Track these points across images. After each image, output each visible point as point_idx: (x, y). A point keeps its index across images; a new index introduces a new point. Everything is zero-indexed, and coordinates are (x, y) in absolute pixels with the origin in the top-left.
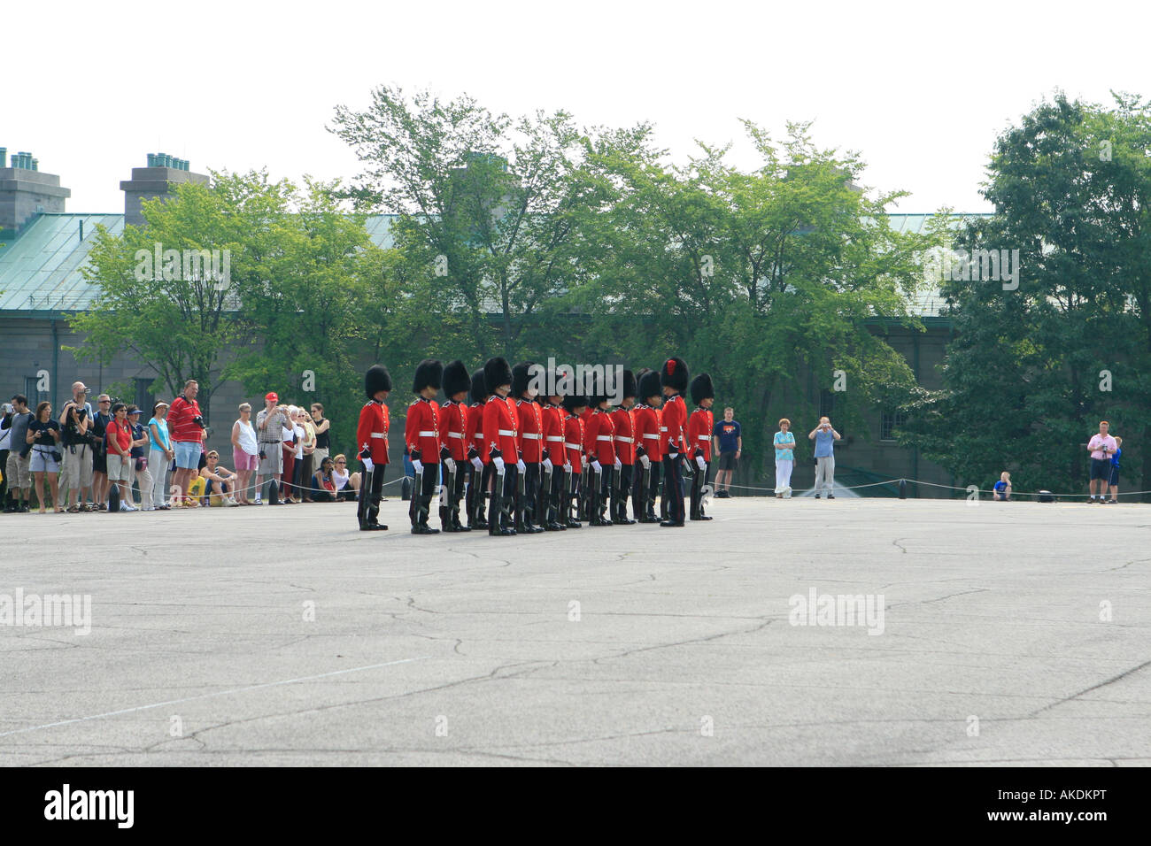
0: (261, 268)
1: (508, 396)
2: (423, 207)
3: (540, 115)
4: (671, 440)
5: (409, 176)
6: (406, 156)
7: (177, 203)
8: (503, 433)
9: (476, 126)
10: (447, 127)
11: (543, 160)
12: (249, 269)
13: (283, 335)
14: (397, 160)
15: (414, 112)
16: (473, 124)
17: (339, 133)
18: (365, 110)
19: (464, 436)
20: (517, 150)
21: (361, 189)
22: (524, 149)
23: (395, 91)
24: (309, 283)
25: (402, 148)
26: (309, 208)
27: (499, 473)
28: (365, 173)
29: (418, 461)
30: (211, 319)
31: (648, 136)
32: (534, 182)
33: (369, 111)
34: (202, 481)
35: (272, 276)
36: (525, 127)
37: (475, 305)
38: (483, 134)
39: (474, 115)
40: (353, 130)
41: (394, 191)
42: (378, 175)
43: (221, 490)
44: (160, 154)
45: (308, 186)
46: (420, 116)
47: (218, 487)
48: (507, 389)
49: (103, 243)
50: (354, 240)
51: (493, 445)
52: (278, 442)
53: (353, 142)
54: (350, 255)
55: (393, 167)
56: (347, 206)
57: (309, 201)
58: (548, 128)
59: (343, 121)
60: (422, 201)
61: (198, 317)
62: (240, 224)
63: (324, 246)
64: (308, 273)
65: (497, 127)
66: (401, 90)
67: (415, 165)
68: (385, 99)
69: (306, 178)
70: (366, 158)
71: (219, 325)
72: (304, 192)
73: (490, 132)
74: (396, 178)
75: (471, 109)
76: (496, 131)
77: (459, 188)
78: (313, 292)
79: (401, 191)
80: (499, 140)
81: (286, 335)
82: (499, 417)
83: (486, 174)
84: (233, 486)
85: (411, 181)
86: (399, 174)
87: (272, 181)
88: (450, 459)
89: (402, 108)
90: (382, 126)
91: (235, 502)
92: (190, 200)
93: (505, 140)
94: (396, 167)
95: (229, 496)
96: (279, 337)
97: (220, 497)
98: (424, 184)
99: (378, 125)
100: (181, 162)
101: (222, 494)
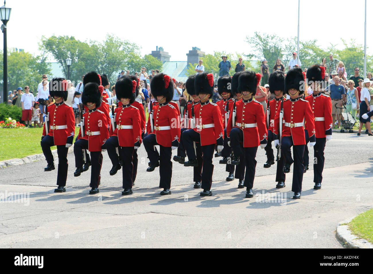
3: (291, 37)
10: (270, 40)
11: (292, 47)
16: (276, 39)
17: (247, 41)
18: (252, 36)
22: (287, 45)
28: (252, 51)
31: (317, 42)
36: (288, 40)
38: (278, 42)
42: (255, 51)
44: (195, 47)
45: (236, 54)
46: (264, 38)
53: (250, 43)
55: (259, 49)
65: (282, 40)
68: (256, 34)
70: (253, 47)
80: (282, 43)
89: (260, 36)
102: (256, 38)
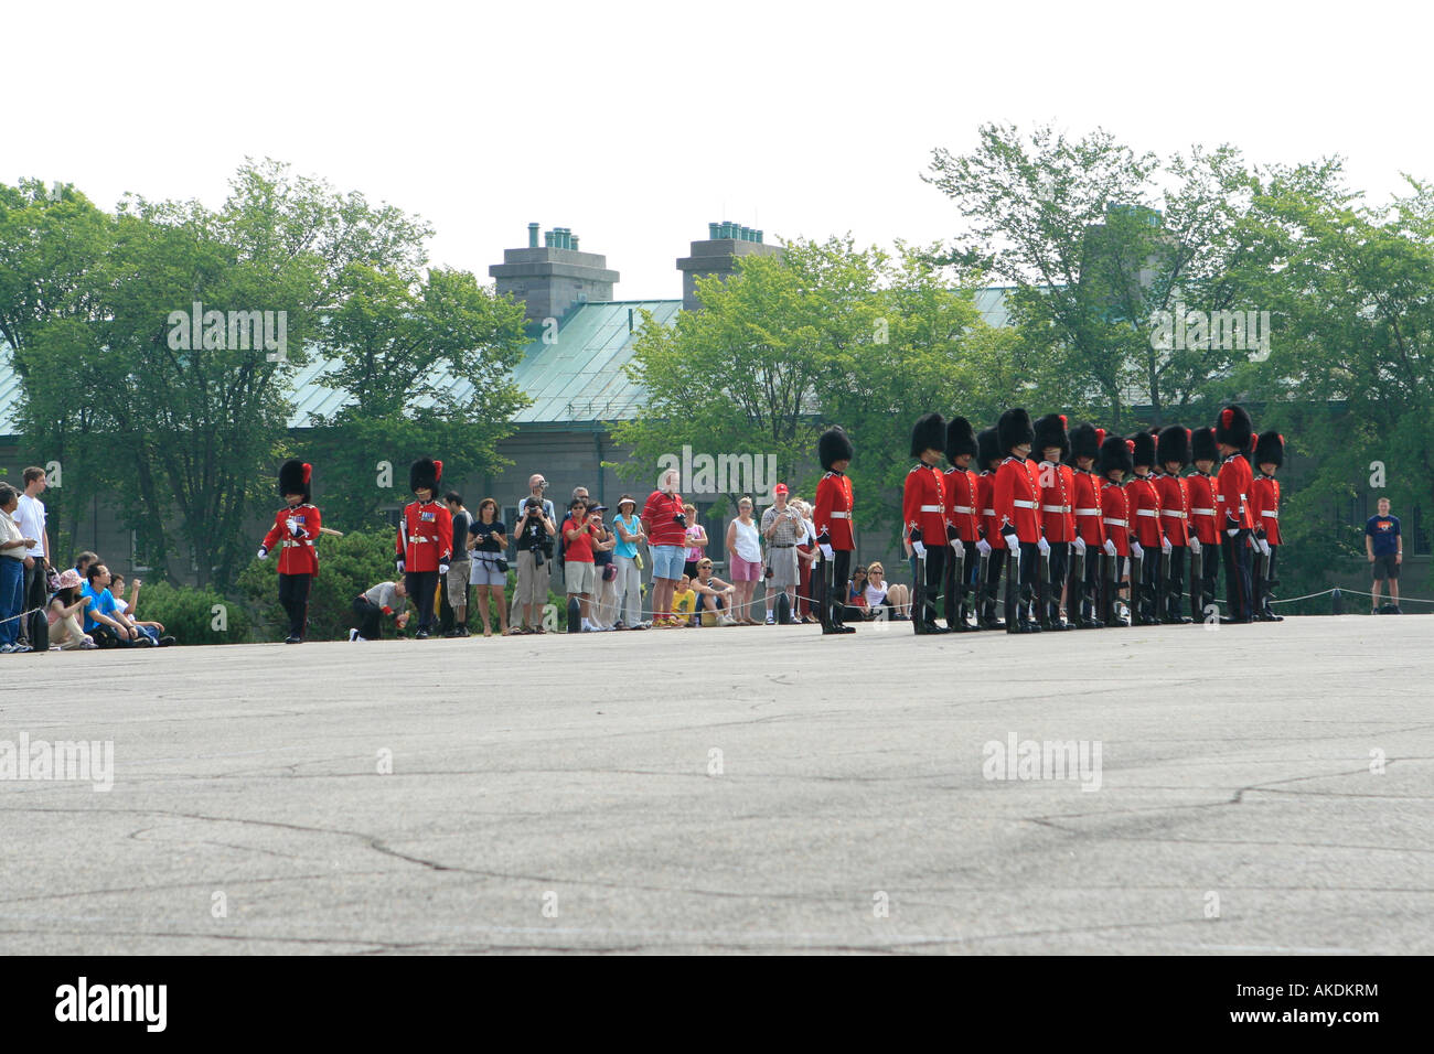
0: (844, 358)
1: (1028, 457)
2: (1044, 272)
3: (1197, 151)
4: (1228, 512)
5: (1027, 235)
6: (1023, 209)
7: (741, 280)
8: (1019, 503)
9: (1114, 169)
10: (1075, 171)
11: (1199, 209)
12: (828, 358)
13: (873, 440)
14: (1011, 215)
15: (1033, 154)
16: (1109, 165)
17: (937, 182)
18: (969, 153)
19: (974, 510)
20: (1168, 197)
21: (965, 253)
22: (1177, 195)
23: (1008, 130)
24: (903, 374)
25: (1018, 201)
26: (903, 281)
27: (1013, 555)
28: (969, 232)
29: (920, 542)
30: (787, 425)
31: (1336, 174)
32: (1189, 237)
33: (975, 154)
34: (691, 595)
35: (857, 366)
36: (1178, 166)
37: (1114, 393)
38: (1122, 178)
39: (1111, 155)
40: (955, 179)
41: (1006, 253)
42: (986, 234)
43: (714, 606)
44: (725, 223)
45: (901, 254)
46: (1040, 158)
47: (712, 602)
48: (1027, 449)
49: (648, 333)
50: (958, 320)
51: (1005, 519)
52: (792, 545)
53: (954, 193)
54: (956, 337)
55: (1006, 223)
56: (948, 276)
57: (903, 272)
58: (1207, 168)
59: (942, 167)
60: (1044, 266)
61: (770, 423)
62: (816, 304)
63: (921, 327)
64: (902, 360)
65: (1141, 169)
66: (1015, 129)
67: (1034, 220)
68: (994, 140)
69: (898, 244)
70: (971, 213)
71: (797, 431)
72: (896, 261)
73: (1132, 175)
74: (1009, 238)
75: (1107, 149)
76: (1140, 176)
77: (1091, 248)
78: (909, 385)
79: (1015, 253)
80: (1143, 186)
81: (876, 441)
82: (1015, 485)
83: (1125, 229)
84: (730, 600)
85: (1029, 240)
86: (1014, 232)
87: (858, 250)
88: (958, 540)
89: (1017, 150)
90: (992, 172)
91: (733, 621)
92: (755, 276)
93: (1151, 185)
94: (1010, 224)
95: (725, 613)
96: (869, 444)
97: (713, 615)
98: (1046, 243)
99: (987, 171)
100: (752, 232)
101: (716, 610)
102: (988, 162)
